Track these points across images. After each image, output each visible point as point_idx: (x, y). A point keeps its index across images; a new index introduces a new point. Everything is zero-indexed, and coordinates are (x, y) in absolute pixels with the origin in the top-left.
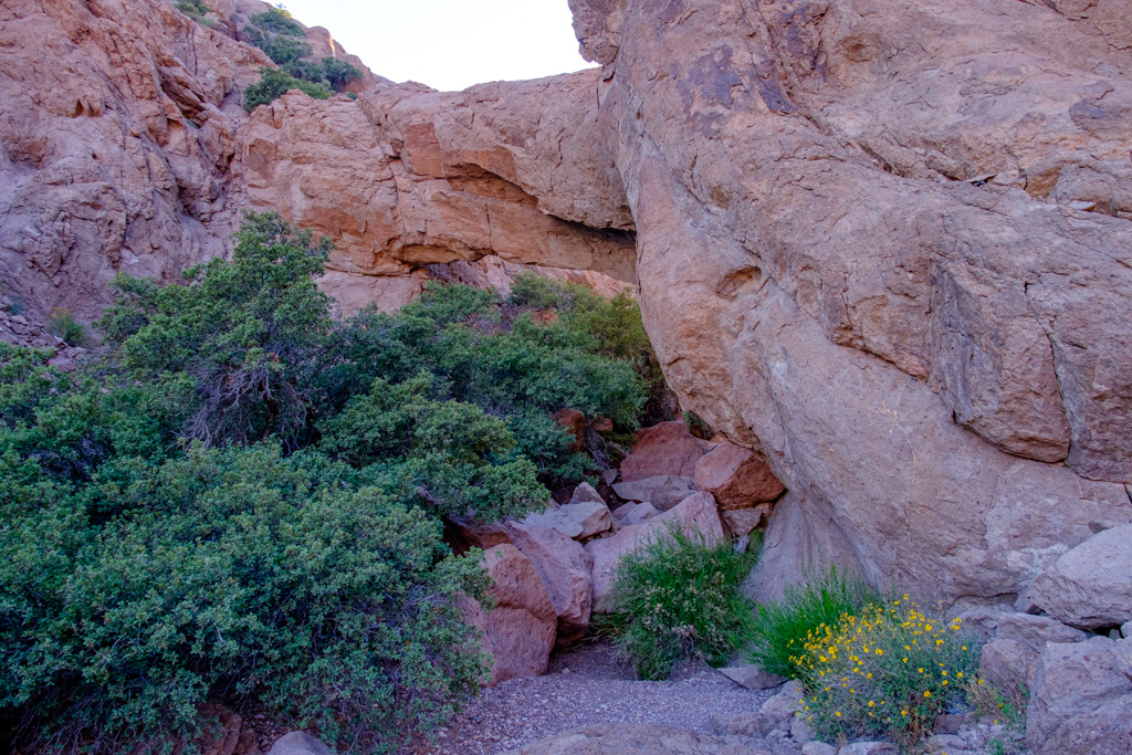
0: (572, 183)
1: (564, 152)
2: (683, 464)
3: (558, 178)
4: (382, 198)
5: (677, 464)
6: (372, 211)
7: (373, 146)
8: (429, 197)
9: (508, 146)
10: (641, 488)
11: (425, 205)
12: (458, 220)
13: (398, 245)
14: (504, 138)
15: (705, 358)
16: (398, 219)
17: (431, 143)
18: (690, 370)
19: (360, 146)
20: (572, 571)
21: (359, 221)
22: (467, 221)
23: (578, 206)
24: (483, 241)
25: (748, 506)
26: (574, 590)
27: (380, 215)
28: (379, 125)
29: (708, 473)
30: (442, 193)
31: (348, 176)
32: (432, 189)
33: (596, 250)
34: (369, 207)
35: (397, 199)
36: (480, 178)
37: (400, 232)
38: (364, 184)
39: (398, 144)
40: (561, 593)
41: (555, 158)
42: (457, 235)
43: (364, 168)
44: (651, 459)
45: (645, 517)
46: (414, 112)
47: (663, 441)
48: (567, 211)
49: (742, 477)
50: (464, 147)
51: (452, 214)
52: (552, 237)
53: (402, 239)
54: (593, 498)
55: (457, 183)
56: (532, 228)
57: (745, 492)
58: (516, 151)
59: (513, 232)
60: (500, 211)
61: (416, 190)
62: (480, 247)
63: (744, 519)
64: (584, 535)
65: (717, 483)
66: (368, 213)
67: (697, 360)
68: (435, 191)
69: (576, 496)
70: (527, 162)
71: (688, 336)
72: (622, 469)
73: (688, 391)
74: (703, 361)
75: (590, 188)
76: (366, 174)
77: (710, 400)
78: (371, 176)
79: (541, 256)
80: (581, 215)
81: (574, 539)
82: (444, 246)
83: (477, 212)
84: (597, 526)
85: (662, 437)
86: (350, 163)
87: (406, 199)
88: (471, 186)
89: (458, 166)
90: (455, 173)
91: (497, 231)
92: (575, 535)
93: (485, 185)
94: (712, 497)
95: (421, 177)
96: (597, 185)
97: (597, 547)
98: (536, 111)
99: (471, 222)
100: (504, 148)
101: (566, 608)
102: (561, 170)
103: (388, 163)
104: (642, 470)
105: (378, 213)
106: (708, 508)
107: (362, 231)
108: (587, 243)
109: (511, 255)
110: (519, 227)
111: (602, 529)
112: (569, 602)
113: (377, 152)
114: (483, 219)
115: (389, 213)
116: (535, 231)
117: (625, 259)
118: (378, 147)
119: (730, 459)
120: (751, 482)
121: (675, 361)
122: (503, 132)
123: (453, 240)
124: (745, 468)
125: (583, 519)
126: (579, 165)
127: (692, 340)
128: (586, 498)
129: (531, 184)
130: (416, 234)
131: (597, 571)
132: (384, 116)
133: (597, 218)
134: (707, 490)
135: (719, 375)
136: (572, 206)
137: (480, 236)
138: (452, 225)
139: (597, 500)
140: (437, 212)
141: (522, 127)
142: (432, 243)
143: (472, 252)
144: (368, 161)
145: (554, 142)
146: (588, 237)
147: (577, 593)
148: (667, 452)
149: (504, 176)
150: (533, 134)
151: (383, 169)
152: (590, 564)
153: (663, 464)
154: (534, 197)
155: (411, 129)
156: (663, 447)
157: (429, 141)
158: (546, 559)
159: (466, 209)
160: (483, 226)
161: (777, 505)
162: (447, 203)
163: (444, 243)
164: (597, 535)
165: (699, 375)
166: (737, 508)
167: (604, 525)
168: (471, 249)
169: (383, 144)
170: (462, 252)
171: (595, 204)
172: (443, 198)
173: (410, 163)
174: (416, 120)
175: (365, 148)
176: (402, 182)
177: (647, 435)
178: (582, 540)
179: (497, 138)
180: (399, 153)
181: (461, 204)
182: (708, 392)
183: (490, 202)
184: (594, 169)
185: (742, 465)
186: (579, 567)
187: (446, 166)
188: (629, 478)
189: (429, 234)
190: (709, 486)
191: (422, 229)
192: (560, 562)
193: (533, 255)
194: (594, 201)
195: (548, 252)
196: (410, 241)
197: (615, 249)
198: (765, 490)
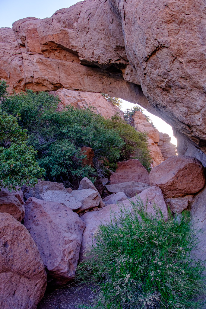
0: (93, 41)
1: (90, 25)
2: (139, 178)
3: (87, 40)
4: (16, 61)
5: (137, 178)
6: (12, 67)
7: (14, 41)
8: (35, 61)
9: (66, 29)
10: (119, 187)
11: (33, 64)
12: (47, 70)
13: (23, 83)
14: (64, 25)
15: (183, 44)
16: (22, 71)
17: (37, 38)
18: (168, 60)
19: (9, 41)
20: (65, 234)
21: (7, 72)
22: (50, 71)
23: (96, 53)
24: (57, 79)
25: (179, 196)
26: (64, 250)
27: (15, 69)
28: (17, 32)
29: (158, 176)
30: (40, 58)
31: (3, 52)
32: (36, 57)
33: (104, 83)
34: (11, 66)
35: (23, 63)
36: (56, 50)
37: (23, 77)
38: (8, 55)
39: (24, 38)
40: (55, 251)
41: (86, 29)
42: (46, 77)
43: (9, 49)
44: (124, 175)
45: (120, 200)
46: (30, 24)
47: (130, 168)
48: (91, 56)
49: (179, 178)
50: (48, 34)
51: (44, 68)
52: (86, 77)
53: (24, 80)
54: (90, 187)
55: (46, 53)
56: (77, 73)
57: (180, 188)
58: (70, 30)
59: (69, 75)
60: (64, 66)
61: (30, 58)
62: (56, 83)
63: (179, 203)
64: (83, 209)
65: (164, 182)
66: (10, 68)
67: (176, 47)
68: (37, 58)
69: (81, 186)
70: (74, 34)
71: (169, 22)
72: (111, 179)
73: (163, 85)
74: (182, 47)
75: (101, 42)
76: (10, 51)
77: (182, 92)
78: (12, 52)
79: (81, 86)
80: (97, 58)
81: (75, 211)
82: (41, 83)
83: (54, 66)
84: (91, 203)
85: (130, 166)
86: (4, 47)
87: (26, 62)
88: (52, 55)
89: (46, 44)
90: (45, 48)
91: (63, 75)
92: (76, 208)
93: (58, 54)
94: (160, 190)
95: (32, 53)
96: (105, 38)
97: (90, 217)
98: (79, 9)
99: (52, 71)
100: (64, 30)
101: (56, 264)
102: (88, 35)
103: (20, 47)
104: (120, 180)
105: (14, 68)
106: (159, 196)
107: (8, 77)
108: (100, 79)
109: (68, 86)
110: (72, 72)
111: (94, 206)
112: (59, 259)
113: (16, 43)
114: (57, 70)
115: (18, 68)
116: (78, 74)
117: (117, 86)
118: (16, 42)
119: (172, 168)
120: (184, 182)
121: (154, 53)
122: (64, 23)
123: (44, 80)
124: (181, 173)
125: (82, 199)
126: (97, 30)
127: (173, 26)
128: (87, 186)
129: (75, 45)
130: (30, 77)
131: (87, 233)
132: (18, 27)
133: (104, 58)
134: (157, 186)
135: (195, 61)
136: (93, 54)
137: (55, 77)
138: (44, 73)
139: (92, 188)
140: (38, 67)
141: (72, 17)
142: (36, 81)
143: (53, 86)
144: (11, 46)
145: (86, 21)
146: (101, 76)
147: (66, 252)
148: (132, 172)
149: (65, 45)
150: (76, 20)
151: (17, 50)
152: (83, 228)
153: (130, 177)
154: (76, 52)
155: (29, 31)
156: (130, 170)
157: (36, 36)
158: (49, 224)
159: (50, 65)
160: (56, 73)
161: (197, 196)
162: (42, 63)
163: (41, 81)
164: (91, 209)
165: (177, 64)
166: (173, 197)
167: (95, 203)
168: (52, 84)
169: (18, 40)
170: (48, 86)
171: (104, 50)
172: (41, 61)
173: (28, 46)
174: (31, 27)
175: (11, 42)
176: (25, 55)
177: (123, 165)
178: (80, 212)
179: (62, 26)
180: (24, 43)
181: (48, 63)
182: (183, 83)
183: (60, 61)
184: (104, 30)
185: (179, 171)
186: (73, 231)
187: (41, 44)
188: (114, 183)
189: (35, 77)
190: (159, 183)
191: (32, 75)
192: (58, 228)
193: (77, 86)
194: (103, 49)
195: (84, 84)
196: (27, 81)
197: (113, 82)
198: (192, 187)
